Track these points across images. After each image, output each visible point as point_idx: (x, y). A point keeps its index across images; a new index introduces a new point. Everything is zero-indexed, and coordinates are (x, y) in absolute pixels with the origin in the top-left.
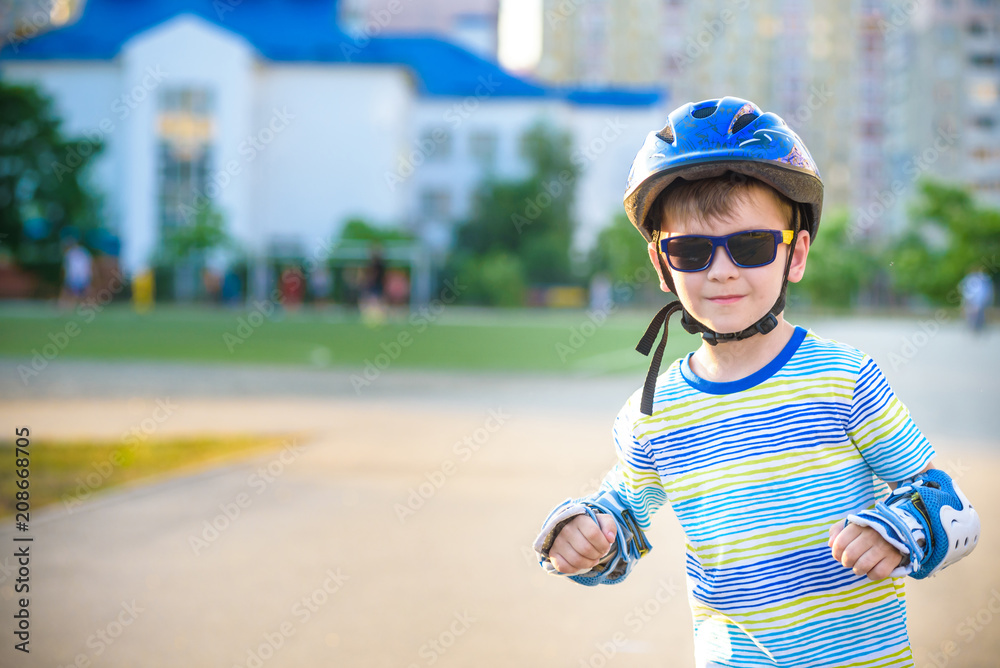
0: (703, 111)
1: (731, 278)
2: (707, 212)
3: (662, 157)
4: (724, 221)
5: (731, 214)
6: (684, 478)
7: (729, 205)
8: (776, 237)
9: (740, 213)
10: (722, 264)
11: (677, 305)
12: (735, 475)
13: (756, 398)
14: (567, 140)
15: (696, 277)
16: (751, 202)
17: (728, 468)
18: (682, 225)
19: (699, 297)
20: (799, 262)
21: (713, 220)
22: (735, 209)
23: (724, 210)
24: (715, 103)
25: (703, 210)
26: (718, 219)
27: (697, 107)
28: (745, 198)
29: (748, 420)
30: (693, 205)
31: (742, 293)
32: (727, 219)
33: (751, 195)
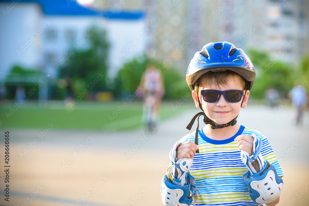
0: (218, 46)
1: (225, 106)
2: (218, 83)
3: (205, 63)
4: (224, 86)
5: (227, 84)
6: (198, 172)
7: (226, 81)
8: (241, 92)
9: (230, 84)
10: (222, 101)
11: (202, 113)
12: (218, 173)
13: (228, 147)
14: (104, 33)
15: (212, 104)
16: (234, 80)
17: (216, 170)
18: (209, 86)
19: (211, 111)
20: (245, 101)
21: (220, 86)
22: (229, 82)
23: (225, 82)
24: (222, 43)
25: (217, 82)
26: (222, 86)
27: (215, 44)
28: (232, 79)
29: (225, 154)
30: (213, 80)
31: (229, 111)
32: (225, 86)
33: (234, 77)
